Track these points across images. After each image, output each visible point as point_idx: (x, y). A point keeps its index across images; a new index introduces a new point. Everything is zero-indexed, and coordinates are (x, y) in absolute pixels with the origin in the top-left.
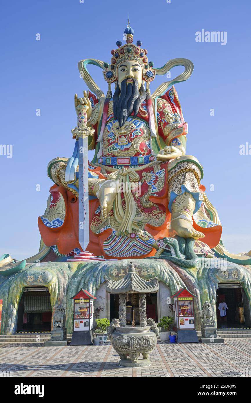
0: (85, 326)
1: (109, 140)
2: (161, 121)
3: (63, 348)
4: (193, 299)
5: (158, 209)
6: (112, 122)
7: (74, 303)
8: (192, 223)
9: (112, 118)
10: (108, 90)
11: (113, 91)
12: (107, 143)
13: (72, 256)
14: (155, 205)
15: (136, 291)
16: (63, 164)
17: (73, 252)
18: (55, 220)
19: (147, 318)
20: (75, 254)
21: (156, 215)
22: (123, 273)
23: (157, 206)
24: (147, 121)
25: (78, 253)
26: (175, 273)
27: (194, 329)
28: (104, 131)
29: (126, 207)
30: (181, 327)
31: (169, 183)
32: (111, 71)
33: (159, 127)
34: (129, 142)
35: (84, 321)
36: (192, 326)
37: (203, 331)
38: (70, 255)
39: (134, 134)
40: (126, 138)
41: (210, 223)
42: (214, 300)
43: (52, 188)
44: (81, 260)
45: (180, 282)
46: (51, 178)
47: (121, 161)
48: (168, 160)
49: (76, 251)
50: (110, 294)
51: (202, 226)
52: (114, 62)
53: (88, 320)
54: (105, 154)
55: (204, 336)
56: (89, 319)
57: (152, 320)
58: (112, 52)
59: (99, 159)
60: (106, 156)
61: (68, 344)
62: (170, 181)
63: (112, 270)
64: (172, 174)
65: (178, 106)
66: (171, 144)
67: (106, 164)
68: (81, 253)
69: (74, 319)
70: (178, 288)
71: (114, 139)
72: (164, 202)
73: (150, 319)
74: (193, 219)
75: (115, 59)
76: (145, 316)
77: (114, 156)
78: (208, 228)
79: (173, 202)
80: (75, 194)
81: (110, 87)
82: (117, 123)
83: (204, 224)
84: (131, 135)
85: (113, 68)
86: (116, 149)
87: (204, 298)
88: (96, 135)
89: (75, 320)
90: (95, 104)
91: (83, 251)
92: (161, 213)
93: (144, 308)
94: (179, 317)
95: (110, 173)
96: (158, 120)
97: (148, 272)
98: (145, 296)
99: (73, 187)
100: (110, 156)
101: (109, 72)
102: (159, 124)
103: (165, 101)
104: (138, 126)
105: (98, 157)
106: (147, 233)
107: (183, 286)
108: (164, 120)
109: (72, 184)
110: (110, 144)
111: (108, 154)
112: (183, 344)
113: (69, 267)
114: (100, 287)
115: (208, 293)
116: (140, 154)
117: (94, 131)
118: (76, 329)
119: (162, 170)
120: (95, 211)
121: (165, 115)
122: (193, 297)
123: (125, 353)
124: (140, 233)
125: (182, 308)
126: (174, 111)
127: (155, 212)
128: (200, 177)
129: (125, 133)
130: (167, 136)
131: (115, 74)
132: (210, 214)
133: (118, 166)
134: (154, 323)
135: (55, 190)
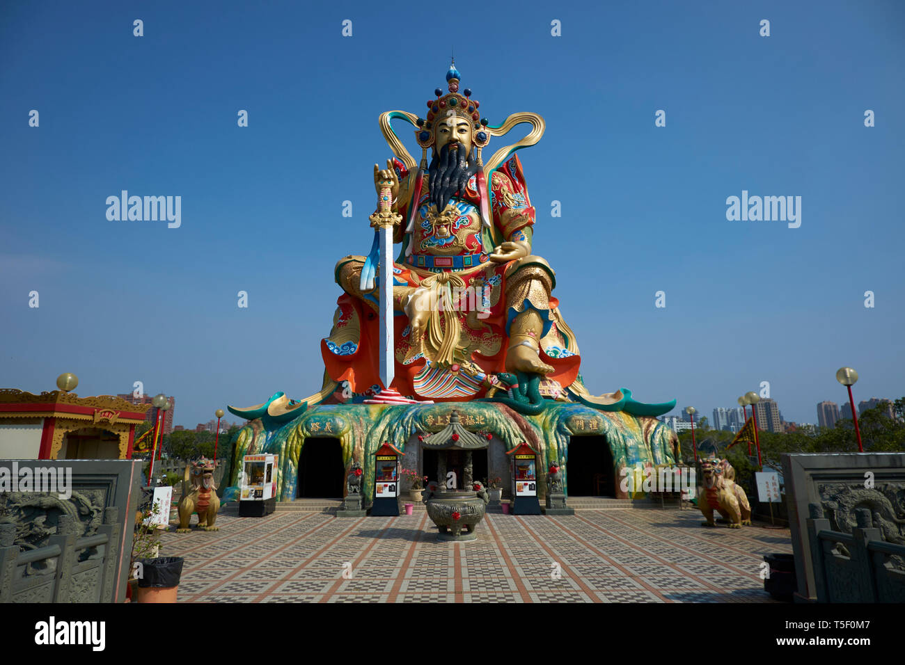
0: (390, 490)
1: (423, 231)
2: (498, 205)
3: (362, 520)
4: (536, 457)
5: (491, 331)
6: (427, 204)
7: (376, 461)
8: (538, 352)
9: (427, 199)
10: (421, 158)
11: (430, 160)
12: (420, 235)
13: (370, 395)
14: (487, 326)
15: (460, 447)
16: (358, 265)
17: (371, 390)
18: (345, 344)
19: (474, 481)
20: (374, 393)
21: (488, 339)
22: (441, 422)
23: (489, 327)
24: (477, 203)
25: (377, 392)
26: (513, 423)
27: (536, 497)
28: (416, 217)
29: (446, 328)
30: (518, 494)
31: (506, 295)
32: (427, 131)
33: (494, 213)
34: (451, 234)
35: (390, 484)
36: (533, 493)
37: (548, 499)
38: (366, 394)
39: (458, 223)
40: (447, 228)
41: (564, 352)
42: (563, 458)
43: (341, 298)
44: (383, 401)
45: (519, 434)
46: (340, 285)
47: (439, 262)
48: (506, 261)
49: (375, 388)
50: (424, 450)
51: (553, 355)
52: (430, 117)
53: (395, 484)
54: (417, 251)
55: (548, 506)
56: (396, 482)
57: (480, 483)
58: (429, 104)
59: (408, 257)
60: (418, 254)
61: (368, 514)
62: (508, 292)
63: (426, 417)
64: (510, 283)
65: (522, 181)
66: (511, 238)
67: (418, 265)
68: (382, 392)
69: (375, 482)
70: (516, 442)
71: (429, 230)
72: (499, 322)
73: (476, 482)
74: (540, 347)
75: (434, 114)
76: (471, 477)
77: (430, 254)
78: (561, 359)
79: (512, 322)
80: (374, 308)
81: (425, 154)
82: (433, 207)
83: (556, 352)
84: (454, 225)
85: (429, 126)
86: (433, 244)
87: (551, 456)
88: (404, 223)
89: (377, 484)
90: (403, 178)
91: (385, 389)
92: (495, 336)
93: (469, 468)
94: (516, 481)
95: (425, 278)
96: (493, 203)
97: (476, 421)
98: (471, 453)
99: (372, 299)
100: (423, 254)
101: (425, 132)
102: (494, 208)
103: (502, 175)
104: (465, 212)
105: (407, 255)
106: (476, 365)
107: (523, 439)
108: (502, 203)
109: (371, 294)
110: (425, 237)
111: (422, 252)
112: (520, 516)
113: (367, 412)
114: (410, 439)
115: (556, 448)
116: (467, 251)
117: (401, 217)
118: (378, 495)
119: (497, 277)
120: (401, 333)
121: (503, 195)
122: (535, 454)
123: (444, 524)
124: (465, 366)
125: (521, 469)
126: (516, 189)
127: (487, 335)
128: (551, 288)
129: (445, 221)
130: (505, 226)
131: (432, 135)
132: (565, 339)
133: (435, 268)
134: (482, 487)
135: (345, 301)
